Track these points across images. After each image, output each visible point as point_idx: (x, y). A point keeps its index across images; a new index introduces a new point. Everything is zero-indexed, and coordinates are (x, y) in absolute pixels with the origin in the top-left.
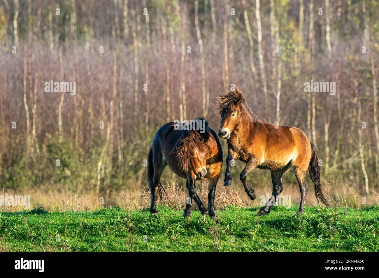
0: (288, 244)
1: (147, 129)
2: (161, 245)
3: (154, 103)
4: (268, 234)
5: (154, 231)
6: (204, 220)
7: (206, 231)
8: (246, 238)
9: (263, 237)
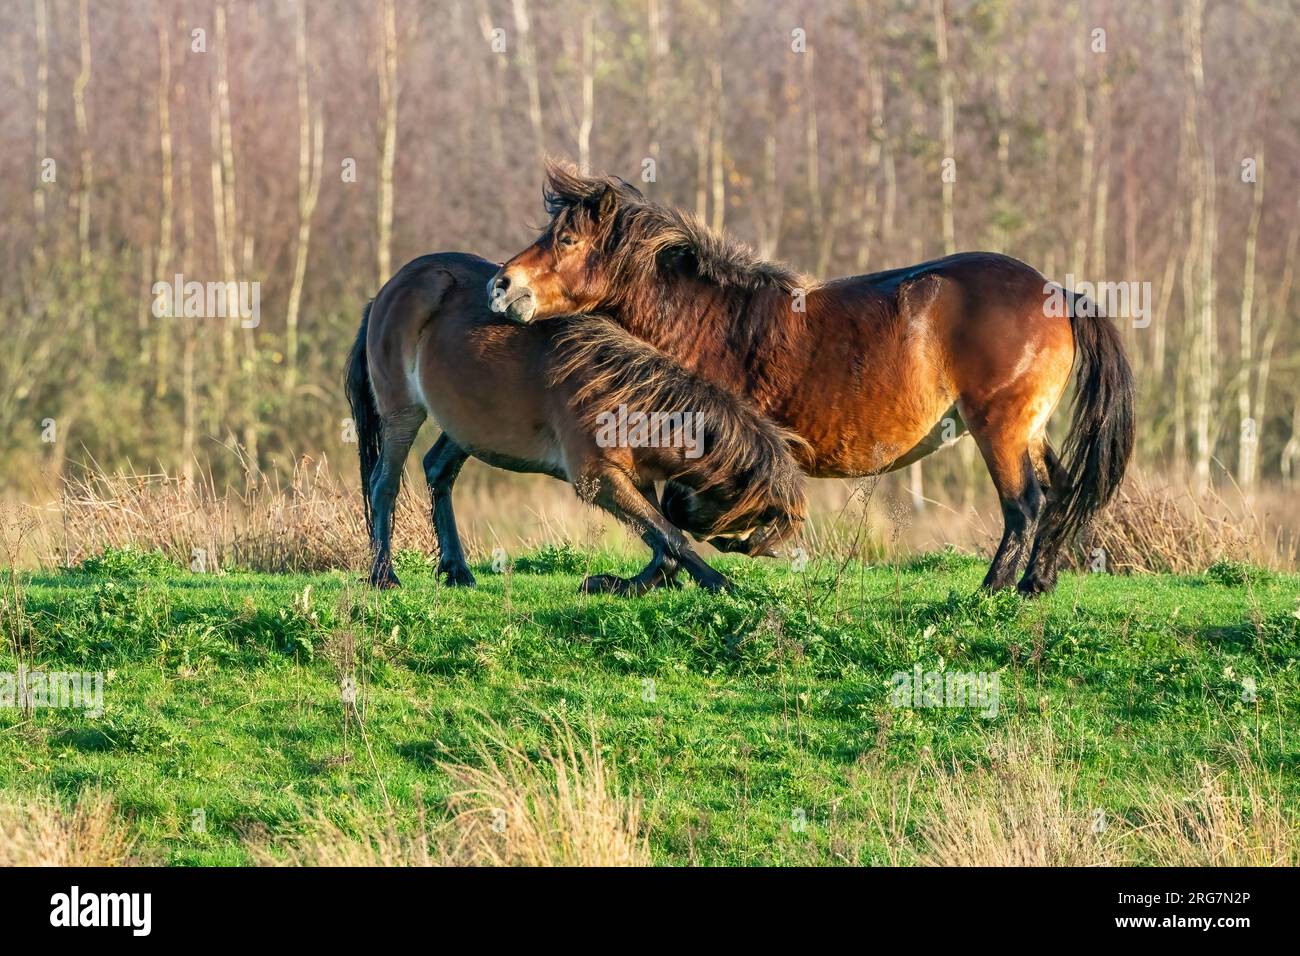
0: (620, 698)
1: (86, 258)
2: (140, 702)
3: (111, 157)
4: (545, 660)
5: (112, 649)
6: (306, 608)
7: (311, 648)
8: (462, 676)
9: (528, 673)
